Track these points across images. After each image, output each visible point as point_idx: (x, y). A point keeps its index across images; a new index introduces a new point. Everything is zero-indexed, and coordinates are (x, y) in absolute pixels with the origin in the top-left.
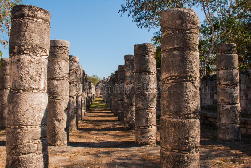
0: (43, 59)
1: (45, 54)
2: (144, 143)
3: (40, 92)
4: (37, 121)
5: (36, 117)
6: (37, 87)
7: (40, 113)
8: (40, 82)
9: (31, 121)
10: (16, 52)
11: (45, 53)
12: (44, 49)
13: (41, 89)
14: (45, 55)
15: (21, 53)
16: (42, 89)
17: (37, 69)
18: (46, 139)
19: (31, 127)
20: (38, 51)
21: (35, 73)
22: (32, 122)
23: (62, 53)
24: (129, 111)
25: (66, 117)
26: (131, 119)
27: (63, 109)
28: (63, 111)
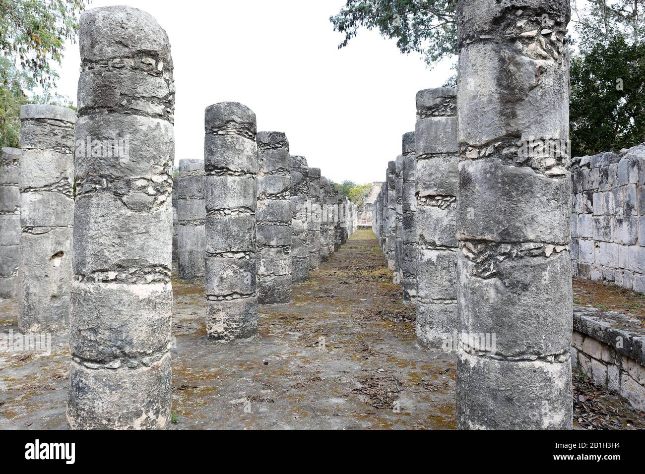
2: (216, 335)
23: (45, 133)
24: (262, 260)
25: (59, 271)
26: (266, 278)
27: (47, 255)
28: (47, 258)
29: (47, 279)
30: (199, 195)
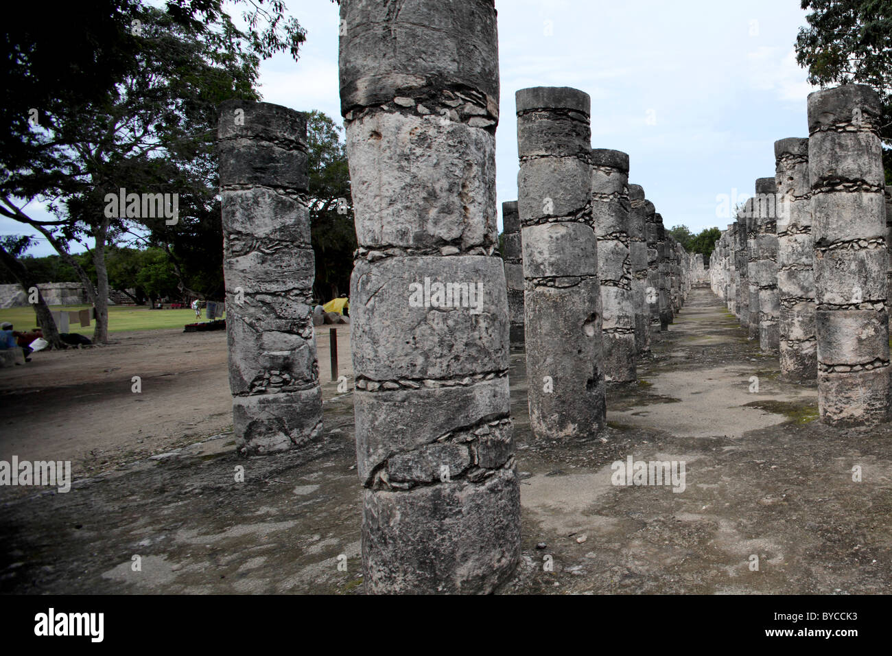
0: (472, 130)
1: (483, 112)
3: (472, 252)
4: (462, 359)
5: (459, 347)
6: (455, 233)
7: (474, 330)
8: (465, 216)
9: (438, 360)
10: (362, 102)
11: (482, 107)
12: (474, 92)
13: (472, 242)
14: (483, 116)
15: (385, 108)
16: (477, 242)
17: (453, 168)
18: (504, 424)
19: (443, 382)
20: (449, 98)
21: (445, 183)
22: (445, 364)
24: (796, 319)
25: (592, 344)
26: (803, 344)
27: (579, 319)
28: (580, 324)
29: (581, 356)
30: (641, 235)
